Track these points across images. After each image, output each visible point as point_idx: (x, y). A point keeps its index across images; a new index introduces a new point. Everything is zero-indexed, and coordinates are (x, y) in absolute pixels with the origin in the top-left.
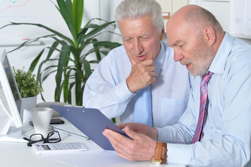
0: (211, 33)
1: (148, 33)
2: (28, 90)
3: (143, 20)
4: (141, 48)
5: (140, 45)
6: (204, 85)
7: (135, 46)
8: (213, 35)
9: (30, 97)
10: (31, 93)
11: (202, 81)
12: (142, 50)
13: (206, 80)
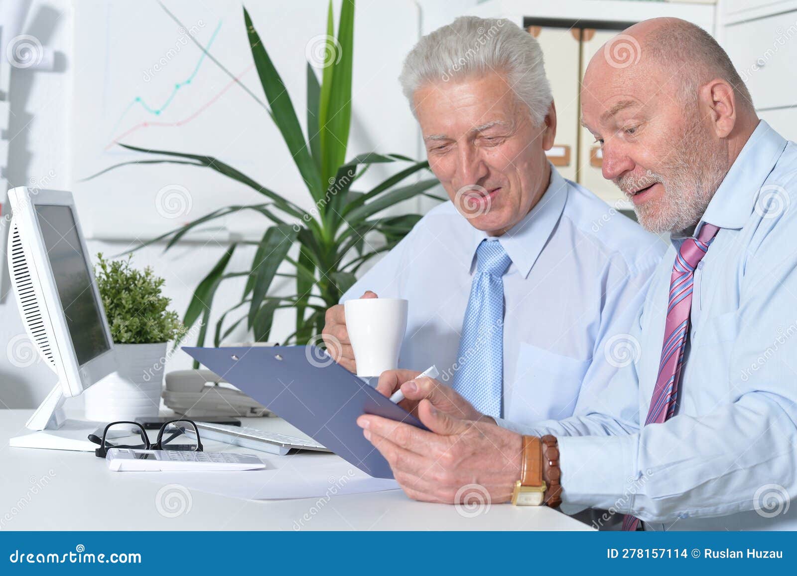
0: (724, 99)
1: (498, 122)
2: (136, 321)
3: (482, 81)
4: (477, 169)
5: (476, 160)
6: (683, 274)
7: (461, 163)
8: (729, 107)
9: (141, 342)
10: (147, 333)
11: (677, 261)
12: (482, 172)
13: (692, 258)
